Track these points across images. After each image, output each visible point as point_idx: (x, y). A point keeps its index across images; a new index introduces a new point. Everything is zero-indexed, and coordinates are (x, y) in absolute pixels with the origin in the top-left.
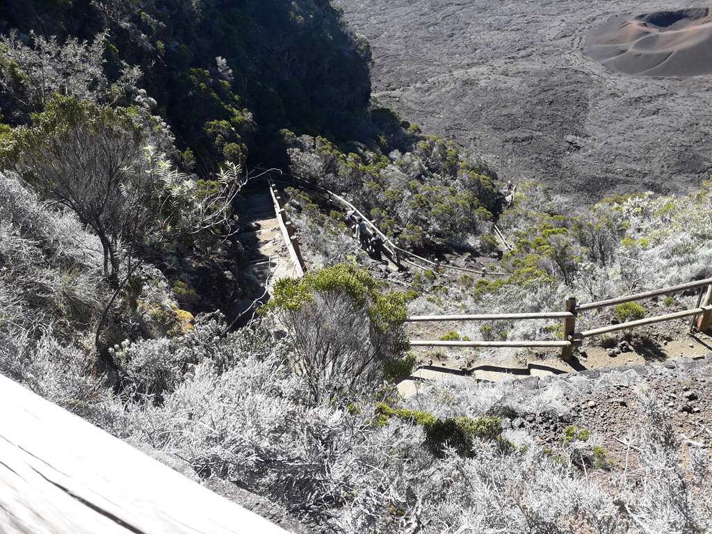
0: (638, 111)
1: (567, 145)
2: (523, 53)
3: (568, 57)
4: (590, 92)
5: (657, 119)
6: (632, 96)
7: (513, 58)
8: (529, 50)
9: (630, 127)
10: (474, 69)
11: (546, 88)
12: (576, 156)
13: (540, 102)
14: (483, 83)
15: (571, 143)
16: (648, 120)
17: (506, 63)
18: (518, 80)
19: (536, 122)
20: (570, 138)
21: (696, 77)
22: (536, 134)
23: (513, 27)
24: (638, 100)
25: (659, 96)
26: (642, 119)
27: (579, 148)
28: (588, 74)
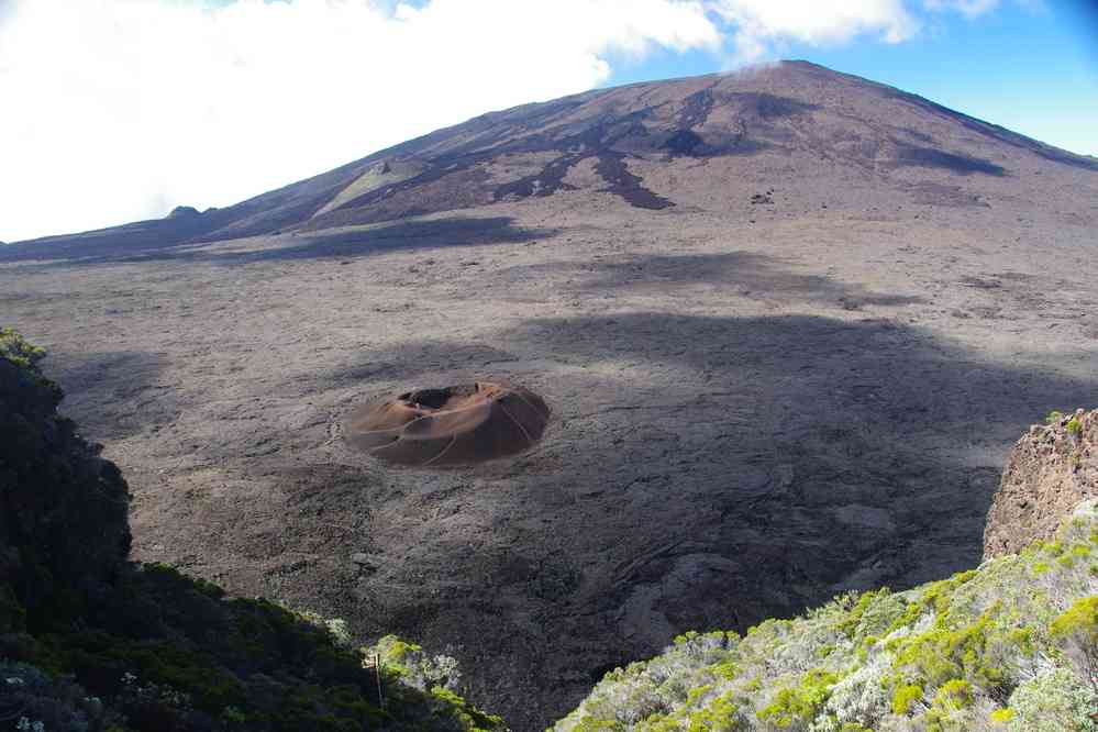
0: (435, 512)
1: (357, 568)
2: (265, 448)
3: (327, 448)
4: (369, 493)
5: (460, 519)
6: (423, 492)
7: (254, 455)
8: (274, 444)
10: (199, 475)
11: (310, 492)
12: (372, 581)
13: (307, 512)
14: (216, 494)
15: (361, 564)
16: (449, 521)
17: (244, 463)
18: (267, 484)
19: (307, 540)
20: (360, 557)
21: (488, 464)
22: (310, 558)
24: (430, 497)
25: (454, 489)
26: (443, 521)
27: (373, 570)
28: (359, 470)
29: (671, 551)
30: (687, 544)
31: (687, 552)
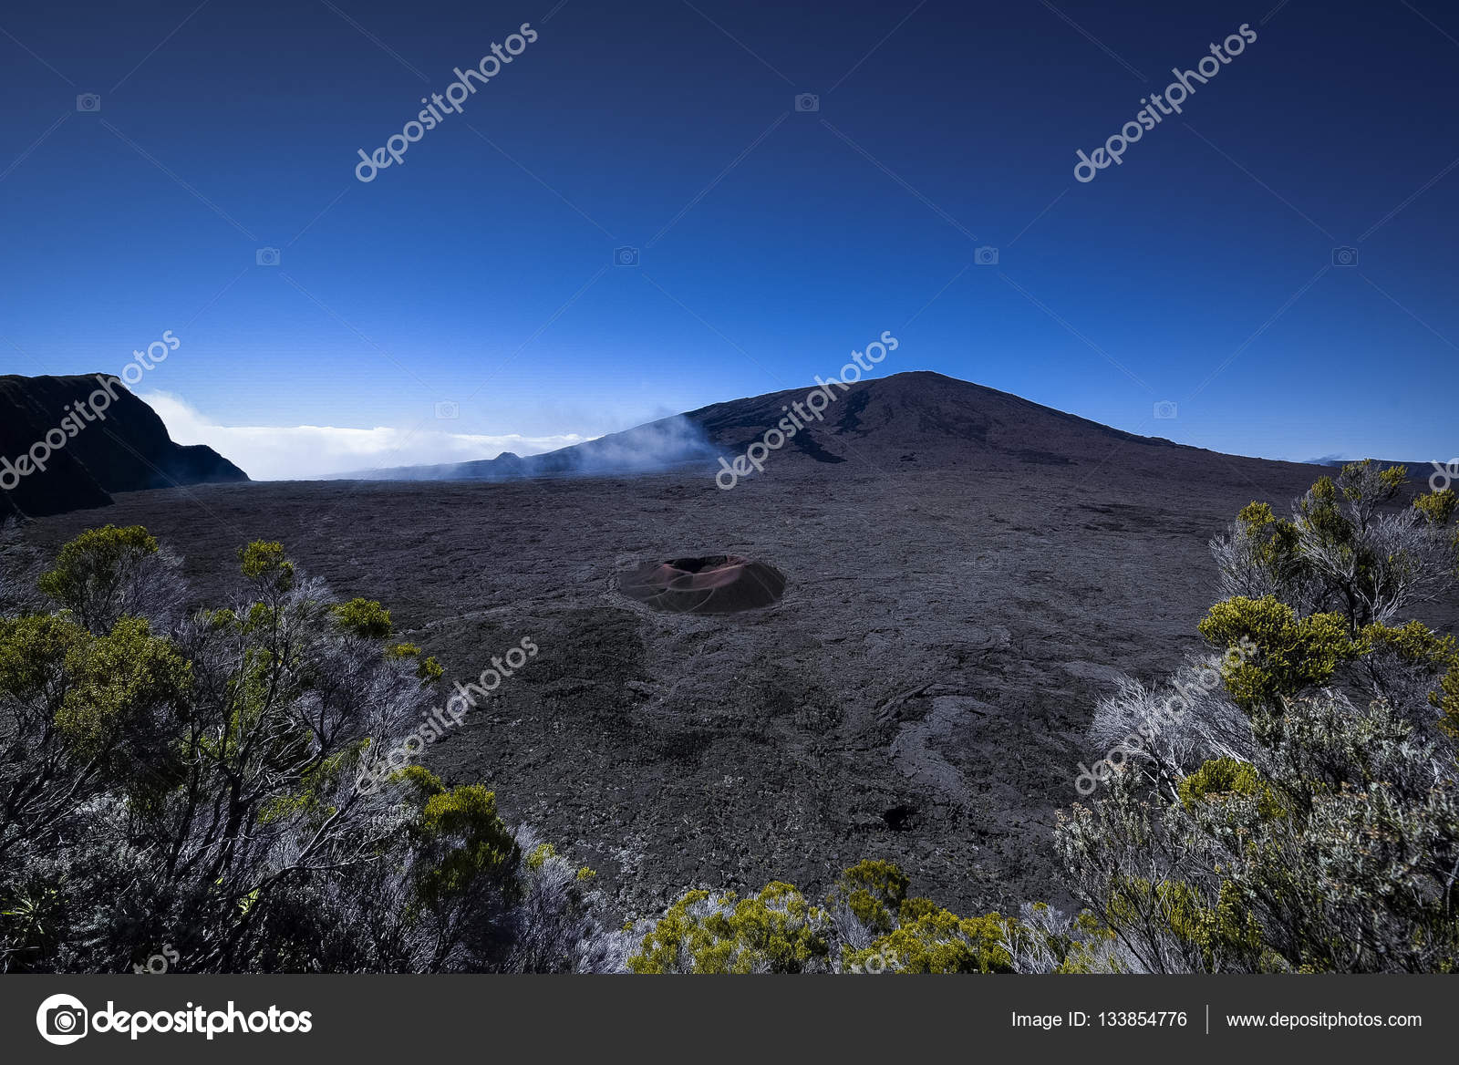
0: (700, 648)
1: (631, 694)
2: (554, 593)
3: (605, 597)
4: (641, 631)
5: (724, 655)
6: (688, 632)
7: (543, 598)
8: (561, 591)
9: (698, 666)
10: (493, 611)
11: (590, 628)
12: (645, 708)
13: (586, 645)
14: (506, 626)
15: (635, 691)
16: (713, 657)
17: (534, 604)
18: (552, 621)
19: (584, 668)
20: (634, 684)
21: (741, 613)
22: (586, 683)
23: (539, 570)
24: (695, 636)
26: (708, 656)
27: (647, 697)
28: (632, 613)
29: (925, 693)
30: (938, 686)
31: (939, 693)
